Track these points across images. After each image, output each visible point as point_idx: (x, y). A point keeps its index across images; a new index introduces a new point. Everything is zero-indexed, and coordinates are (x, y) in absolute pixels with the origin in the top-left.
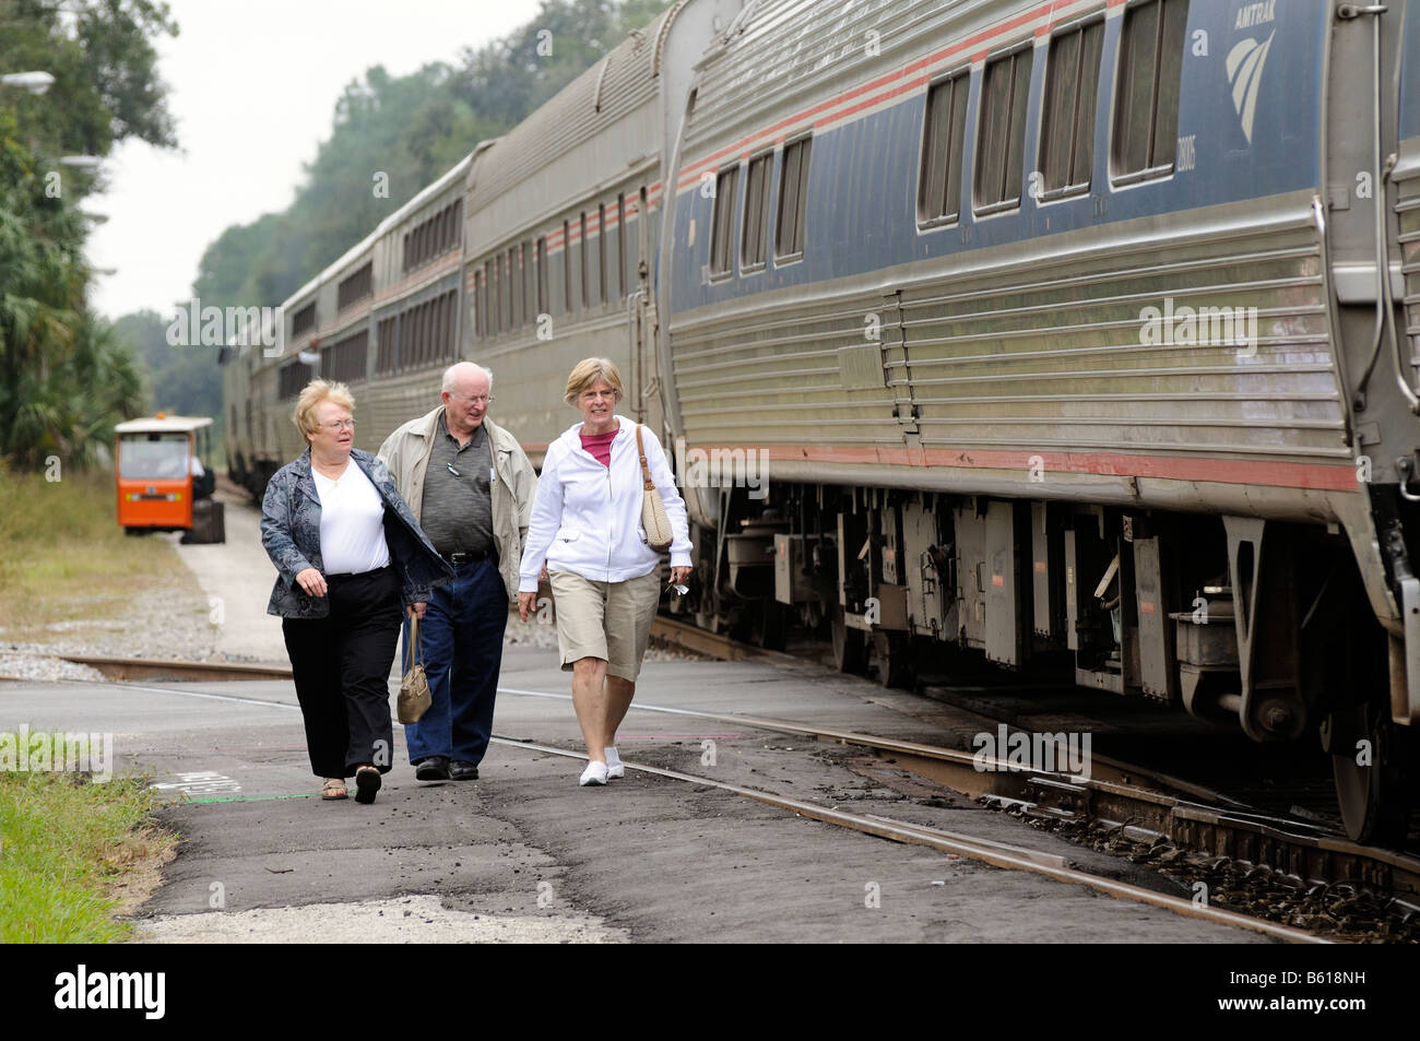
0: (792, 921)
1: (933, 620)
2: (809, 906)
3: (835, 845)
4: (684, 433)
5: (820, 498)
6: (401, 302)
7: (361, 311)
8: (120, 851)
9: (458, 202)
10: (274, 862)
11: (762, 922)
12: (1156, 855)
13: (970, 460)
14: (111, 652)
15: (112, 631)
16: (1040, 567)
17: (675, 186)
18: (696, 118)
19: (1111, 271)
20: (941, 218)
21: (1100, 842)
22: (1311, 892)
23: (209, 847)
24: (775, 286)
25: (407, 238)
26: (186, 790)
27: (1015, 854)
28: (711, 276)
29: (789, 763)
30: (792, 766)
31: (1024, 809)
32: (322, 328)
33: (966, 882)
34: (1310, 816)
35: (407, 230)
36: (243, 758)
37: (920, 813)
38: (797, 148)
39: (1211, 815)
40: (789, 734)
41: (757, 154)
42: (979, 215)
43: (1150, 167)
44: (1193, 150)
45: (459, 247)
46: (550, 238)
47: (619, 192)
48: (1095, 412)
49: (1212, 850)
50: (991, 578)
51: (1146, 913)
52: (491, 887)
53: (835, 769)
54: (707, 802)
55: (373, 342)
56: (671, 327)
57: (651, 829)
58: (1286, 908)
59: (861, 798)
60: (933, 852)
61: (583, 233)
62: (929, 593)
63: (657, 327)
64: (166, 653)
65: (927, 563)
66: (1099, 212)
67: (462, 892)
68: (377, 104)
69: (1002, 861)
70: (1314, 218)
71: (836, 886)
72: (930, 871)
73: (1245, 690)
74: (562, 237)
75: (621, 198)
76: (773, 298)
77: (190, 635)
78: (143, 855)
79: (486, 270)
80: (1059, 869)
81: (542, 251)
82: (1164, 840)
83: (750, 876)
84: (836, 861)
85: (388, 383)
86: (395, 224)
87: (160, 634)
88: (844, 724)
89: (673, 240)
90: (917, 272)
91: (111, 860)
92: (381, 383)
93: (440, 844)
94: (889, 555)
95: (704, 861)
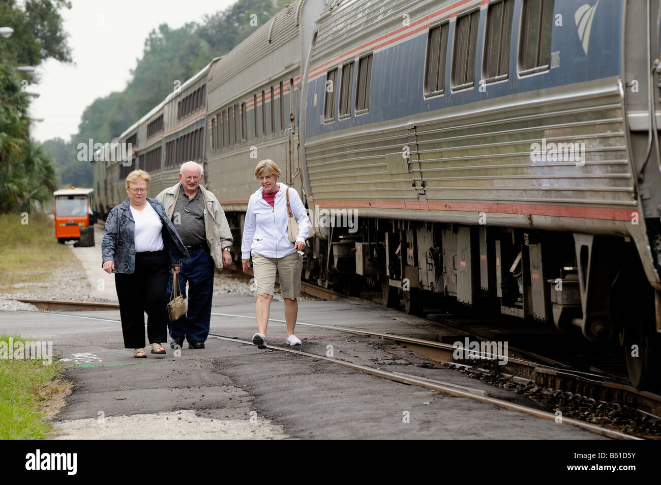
0: (359, 421)
1: (432, 283)
2: (367, 414)
3: (378, 386)
4: (312, 194)
5: (377, 225)
6: (177, 133)
7: (158, 138)
8: (45, 390)
9: (204, 86)
10: (117, 395)
11: (345, 422)
12: (528, 389)
13: (449, 207)
14: (41, 298)
15: (42, 287)
16: (483, 258)
17: (307, 78)
18: (317, 46)
19: (518, 116)
20: (436, 92)
21: (502, 384)
22: (599, 406)
23: (87, 388)
24: (355, 125)
25: (179, 103)
26: (77, 362)
27: (462, 390)
28: (325, 120)
29: (357, 348)
30: (358, 350)
31: (466, 369)
32: (140, 146)
33: (440, 403)
34: (599, 371)
35: (179, 99)
36: (102, 347)
37: (418, 371)
38: (366, 59)
39: (553, 371)
40: (357, 335)
41: (347, 62)
42: (454, 90)
43: (538, 66)
44: (559, 58)
45: (204, 107)
46: (247, 103)
47: (280, 81)
48: (511, 184)
49: (554, 387)
50: (460, 263)
51: (523, 417)
52: (219, 406)
53: (379, 351)
54: (320, 367)
55: (164, 152)
56: (305, 145)
57: (293, 379)
58: (588, 415)
59: (390, 364)
60: (424, 389)
61: (263, 101)
62: (429, 270)
63: (299, 145)
64: (67, 298)
65: (428, 256)
66: (512, 88)
67: (205, 408)
68: (164, 42)
69: (456, 393)
70: (619, 90)
71: (379, 405)
72: (423, 398)
73: (585, 316)
74: (253, 102)
75: (281, 83)
76: (354, 131)
77: (78, 289)
78: (57, 391)
79: (217, 118)
80: (482, 396)
81: (244, 108)
82: (531, 383)
83: (340, 401)
84: (379, 394)
85: (171, 171)
86: (174, 96)
87: (64, 289)
88: (383, 330)
89: (306, 103)
90: (424, 117)
91: (41, 394)
92: (167, 172)
93: (195, 386)
94: (410, 252)
95: (317, 394)
